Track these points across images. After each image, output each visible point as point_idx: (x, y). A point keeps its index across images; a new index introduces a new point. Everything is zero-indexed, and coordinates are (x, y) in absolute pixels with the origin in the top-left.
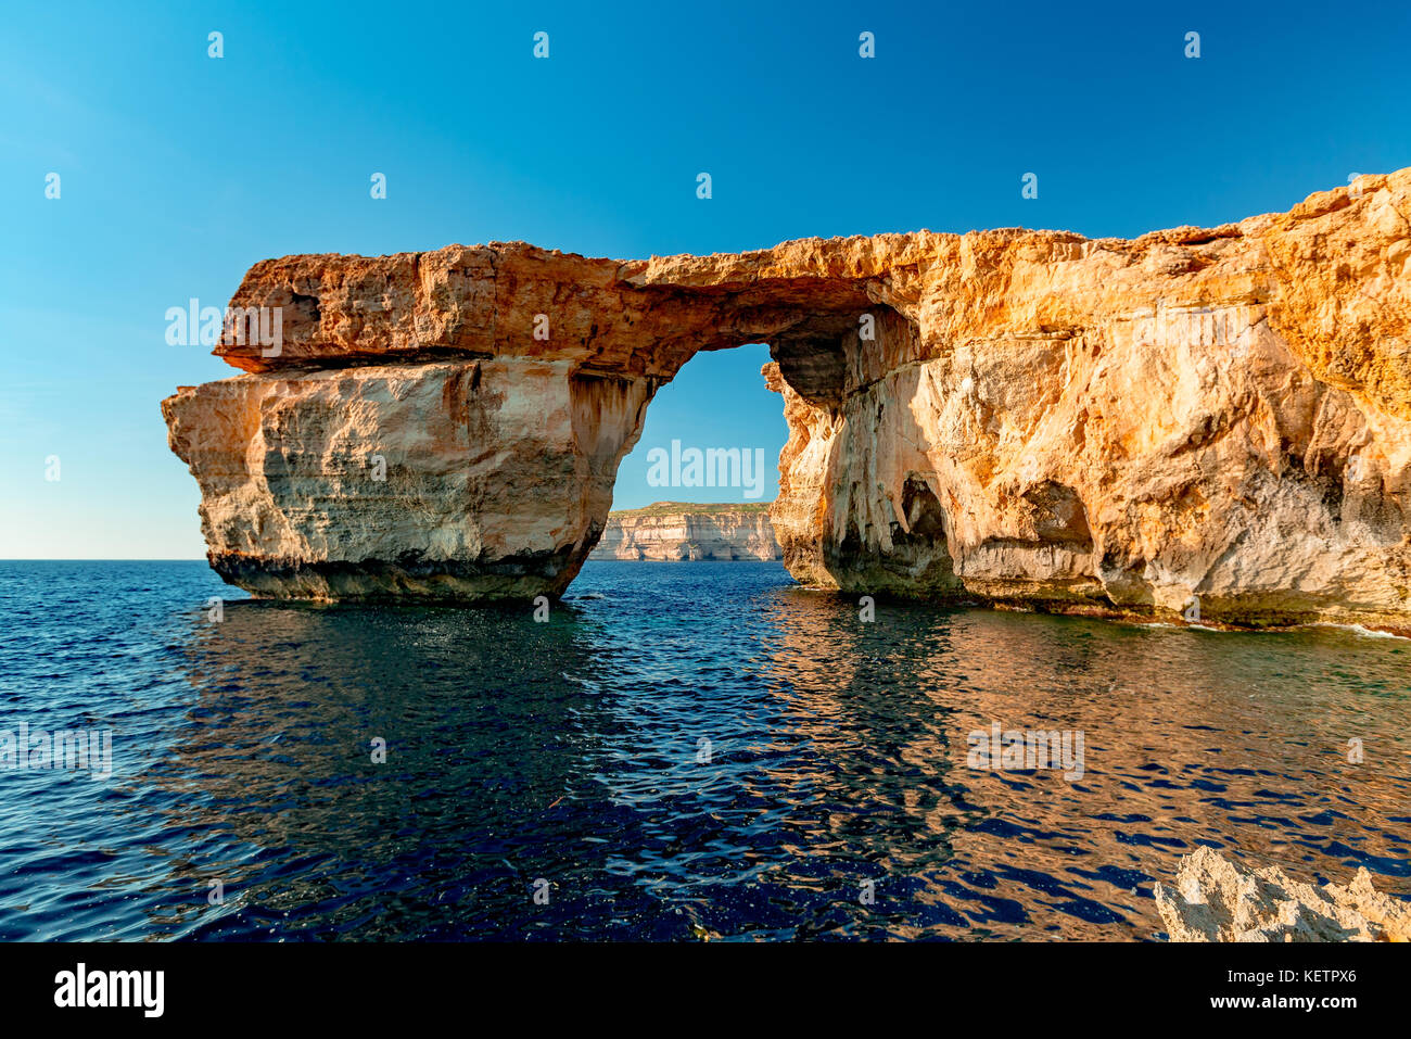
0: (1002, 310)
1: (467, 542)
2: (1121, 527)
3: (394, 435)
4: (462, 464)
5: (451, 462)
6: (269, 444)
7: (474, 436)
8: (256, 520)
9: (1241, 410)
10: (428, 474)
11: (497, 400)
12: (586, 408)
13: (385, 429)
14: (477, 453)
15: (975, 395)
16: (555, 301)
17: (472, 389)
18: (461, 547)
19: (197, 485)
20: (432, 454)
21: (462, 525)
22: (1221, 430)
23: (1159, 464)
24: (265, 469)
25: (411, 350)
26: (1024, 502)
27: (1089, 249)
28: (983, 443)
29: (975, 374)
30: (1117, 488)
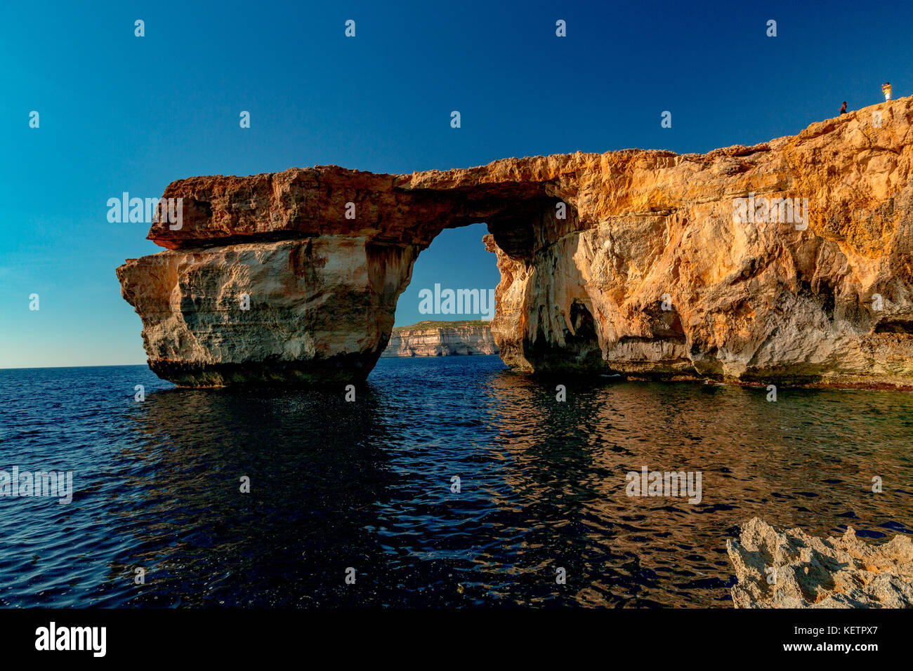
0: (627, 199)
1: (307, 349)
2: (703, 328)
3: (260, 285)
4: (302, 302)
5: (295, 301)
6: (183, 292)
7: (309, 284)
8: (177, 339)
9: (772, 256)
10: (281, 308)
11: (322, 262)
12: (377, 266)
13: (255, 282)
14: (312, 294)
15: (612, 251)
17: (307, 255)
18: (303, 352)
19: (141, 319)
20: (283, 296)
21: (303, 339)
22: (761, 267)
23: (724, 289)
24: (182, 308)
25: (269, 233)
26: (644, 315)
27: (679, 161)
28: (618, 279)
29: (612, 238)
30: (700, 304)
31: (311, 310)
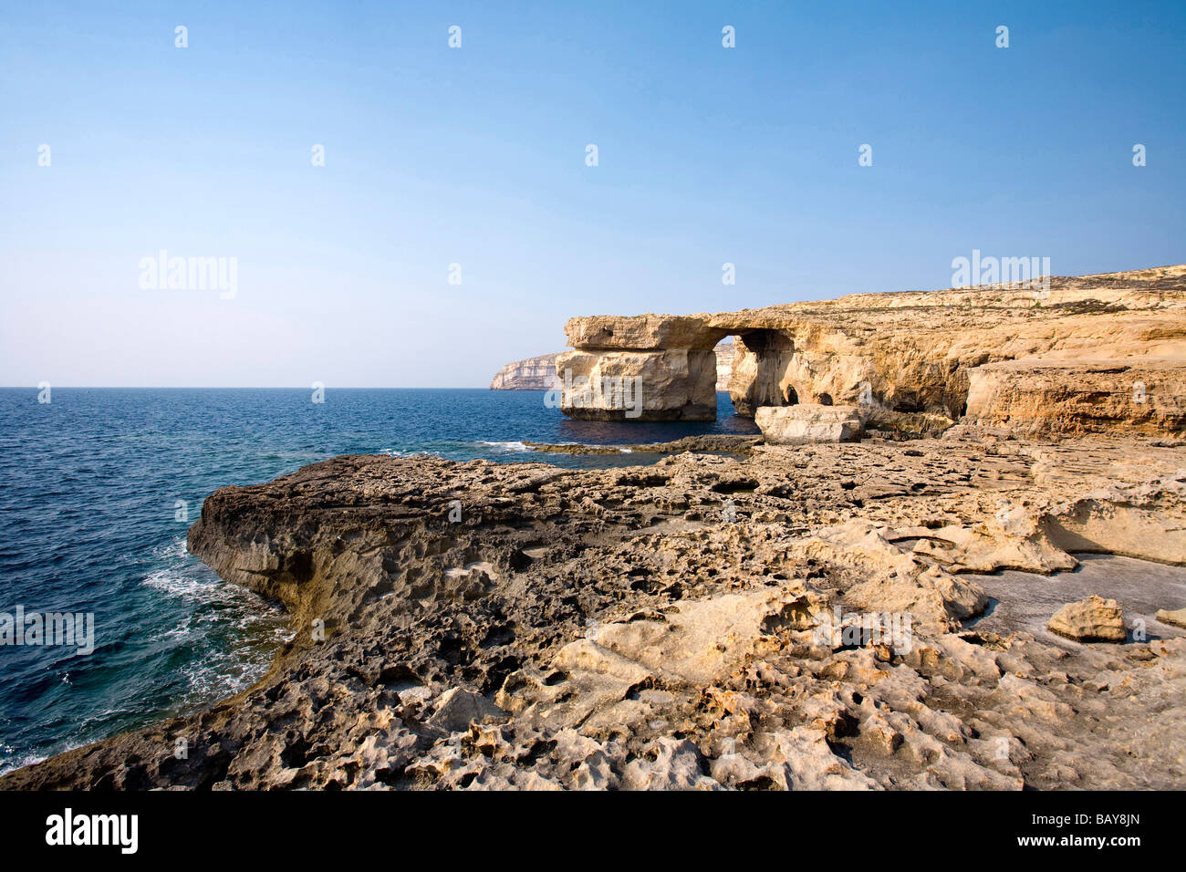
0: (817, 345)
3: (642, 374)
4: (660, 382)
5: (657, 382)
7: (663, 374)
9: (865, 381)
11: (669, 363)
13: (639, 373)
14: (664, 379)
15: (808, 366)
17: (663, 360)
21: (658, 400)
22: (860, 386)
23: (848, 392)
25: (645, 348)
28: (810, 380)
29: (809, 361)
31: (664, 386)
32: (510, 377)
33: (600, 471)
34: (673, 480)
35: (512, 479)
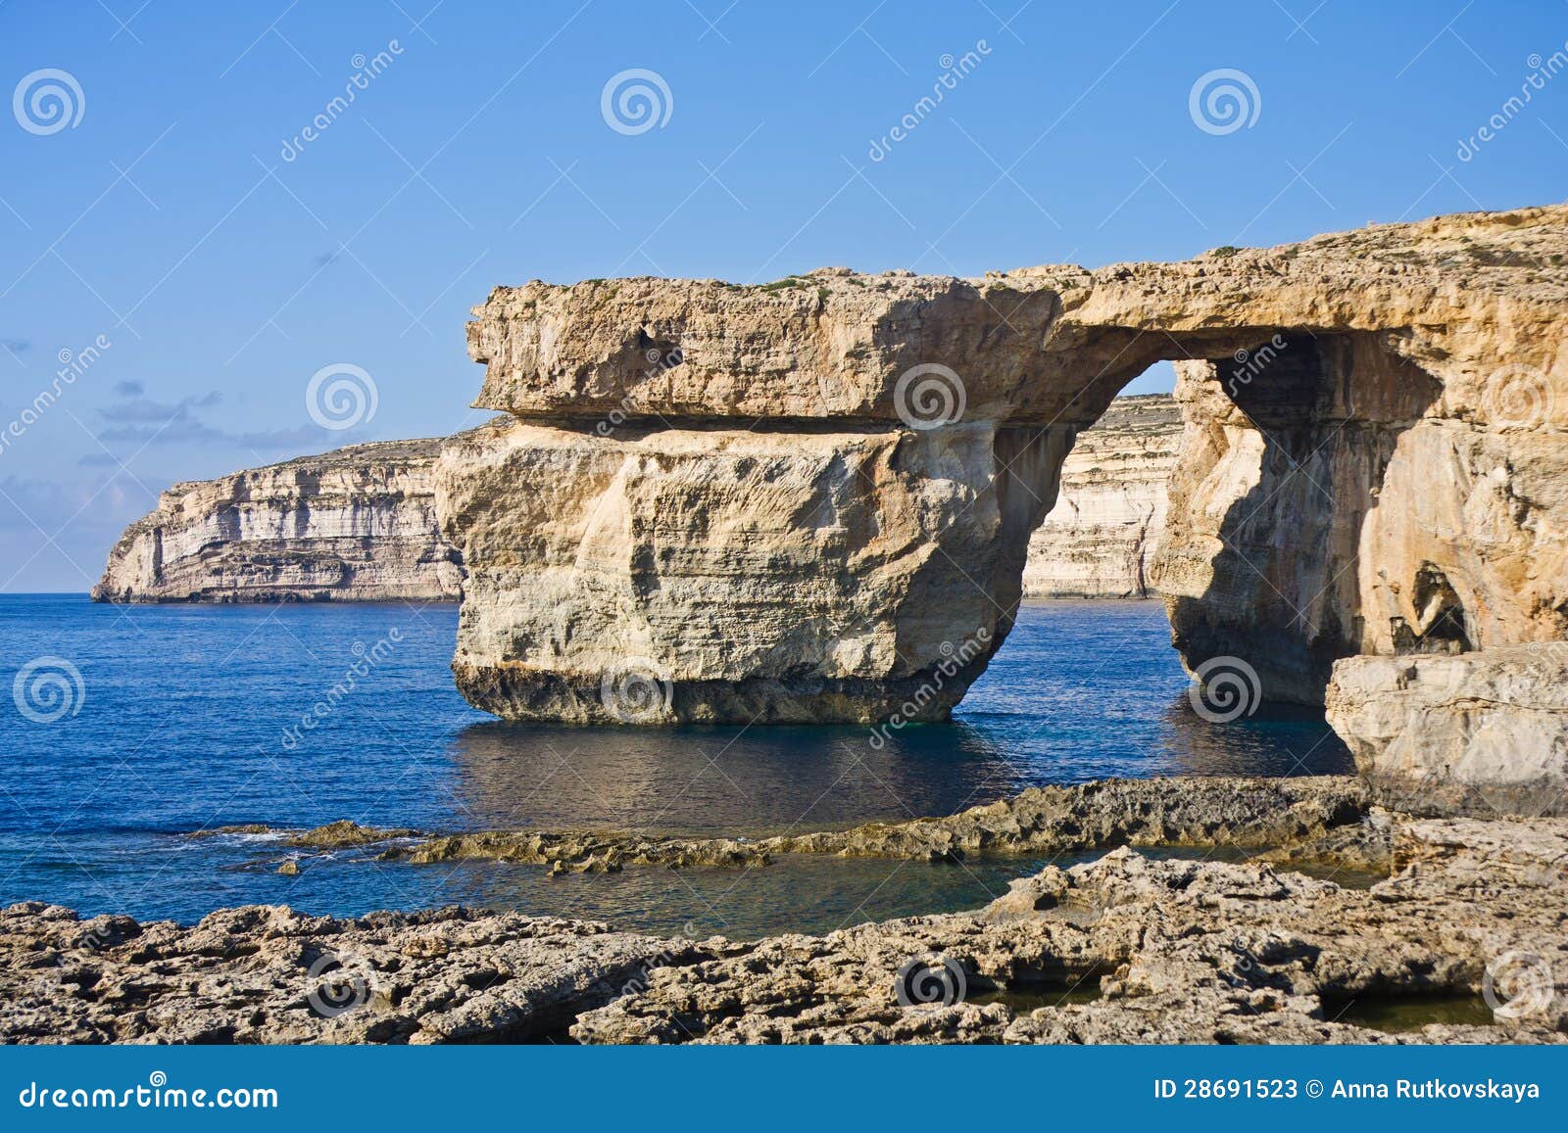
1: (876, 655)
4: (883, 559)
5: (869, 558)
6: (638, 535)
8: (562, 622)
10: (840, 574)
11: (918, 480)
13: (796, 521)
14: (898, 545)
15: (1509, 486)
16: (979, 349)
17: (891, 467)
18: (867, 661)
20: (845, 550)
21: (873, 634)
24: (633, 567)
25: (817, 417)
28: (1516, 541)
29: (1509, 466)
31: (899, 578)
32: (190, 542)
33: (807, 943)
34: (1135, 976)
35: (439, 989)
